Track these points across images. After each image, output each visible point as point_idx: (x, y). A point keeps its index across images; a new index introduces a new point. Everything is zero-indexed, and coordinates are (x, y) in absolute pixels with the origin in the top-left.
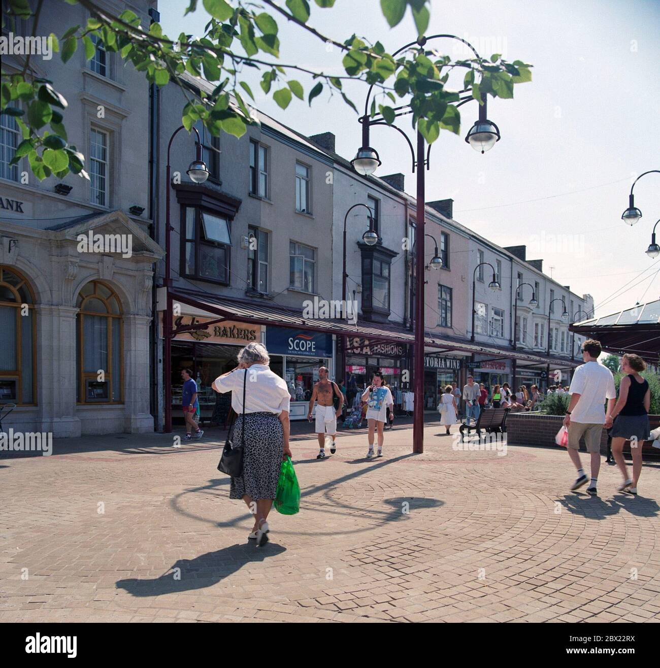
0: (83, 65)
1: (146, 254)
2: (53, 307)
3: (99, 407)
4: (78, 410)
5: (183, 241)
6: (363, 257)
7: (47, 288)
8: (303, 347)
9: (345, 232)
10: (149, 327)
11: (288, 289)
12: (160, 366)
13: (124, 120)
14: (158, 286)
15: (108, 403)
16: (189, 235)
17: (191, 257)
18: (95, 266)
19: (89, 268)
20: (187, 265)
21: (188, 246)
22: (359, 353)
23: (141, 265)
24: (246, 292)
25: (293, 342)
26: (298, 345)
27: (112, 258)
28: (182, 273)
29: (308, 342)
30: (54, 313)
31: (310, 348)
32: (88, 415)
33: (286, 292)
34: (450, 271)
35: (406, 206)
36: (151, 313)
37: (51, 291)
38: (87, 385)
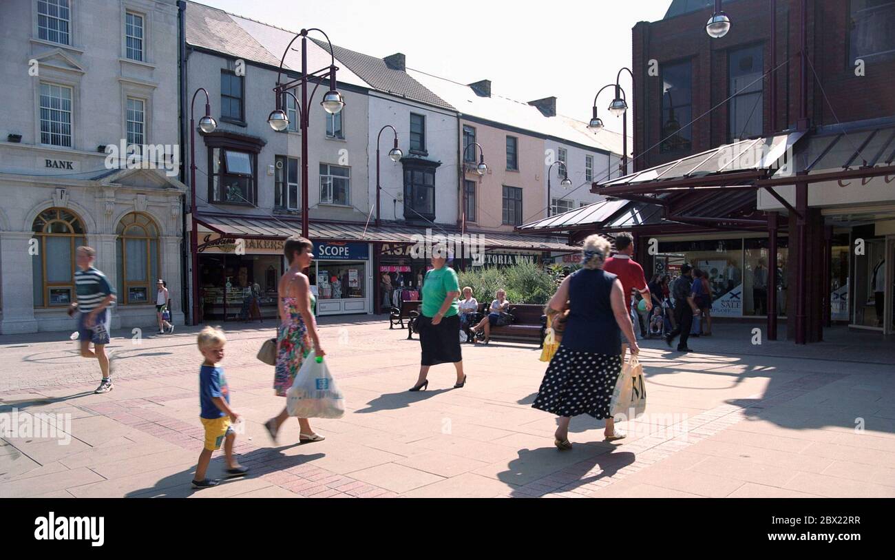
0: (120, 56)
1: (172, 190)
2: (97, 235)
3: (139, 307)
4: (118, 310)
5: (211, 174)
6: (405, 169)
7: (92, 221)
8: (335, 252)
9: (378, 151)
10: (179, 245)
11: (318, 204)
12: (190, 274)
13: (155, 90)
14: (187, 213)
15: (147, 303)
16: (216, 170)
17: (217, 188)
18: (132, 202)
19: (126, 204)
20: (215, 194)
21: (216, 178)
22: (402, 254)
23: (170, 198)
24: (274, 211)
25: (324, 249)
26: (329, 251)
27: (144, 196)
28: (210, 200)
29: (340, 248)
30: (98, 240)
31: (343, 253)
32: (129, 313)
33: (316, 207)
34: (518, 172)
35: (458, 117)
36: (181, 235)
37: (95, 223)
38: (129, 290)
